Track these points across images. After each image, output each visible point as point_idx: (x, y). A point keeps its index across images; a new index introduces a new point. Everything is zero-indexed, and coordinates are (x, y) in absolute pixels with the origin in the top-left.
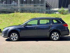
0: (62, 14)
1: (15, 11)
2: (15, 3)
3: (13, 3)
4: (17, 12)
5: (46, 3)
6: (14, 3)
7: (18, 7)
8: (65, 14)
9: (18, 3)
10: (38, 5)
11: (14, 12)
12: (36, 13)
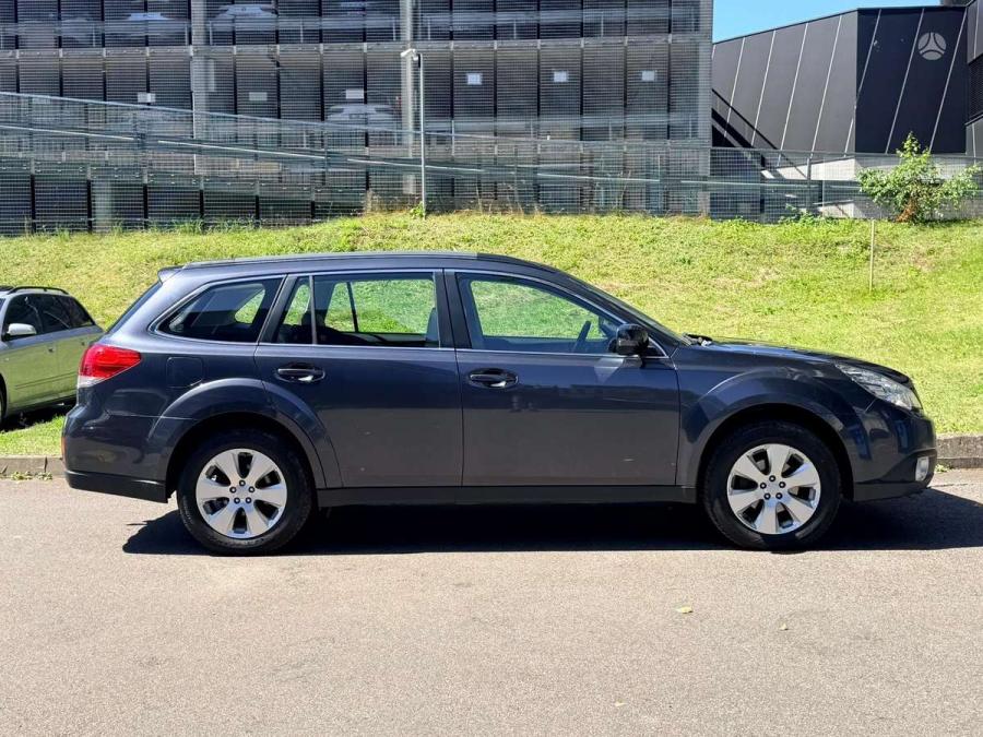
0: (913, 219)
1: (370, 199)
2: (371, 108)
3: (349, 109)
4: (390, 210)
5: (715, 115)
6: (363, 108)
7: (395, 152)
8: (948, 222)
9: (397, 113)
10: (624, 132)
11: (352, 210)
12: (602, 212)
